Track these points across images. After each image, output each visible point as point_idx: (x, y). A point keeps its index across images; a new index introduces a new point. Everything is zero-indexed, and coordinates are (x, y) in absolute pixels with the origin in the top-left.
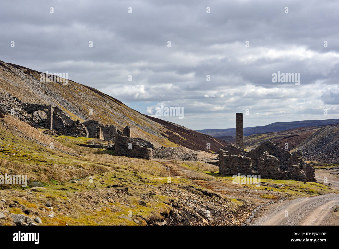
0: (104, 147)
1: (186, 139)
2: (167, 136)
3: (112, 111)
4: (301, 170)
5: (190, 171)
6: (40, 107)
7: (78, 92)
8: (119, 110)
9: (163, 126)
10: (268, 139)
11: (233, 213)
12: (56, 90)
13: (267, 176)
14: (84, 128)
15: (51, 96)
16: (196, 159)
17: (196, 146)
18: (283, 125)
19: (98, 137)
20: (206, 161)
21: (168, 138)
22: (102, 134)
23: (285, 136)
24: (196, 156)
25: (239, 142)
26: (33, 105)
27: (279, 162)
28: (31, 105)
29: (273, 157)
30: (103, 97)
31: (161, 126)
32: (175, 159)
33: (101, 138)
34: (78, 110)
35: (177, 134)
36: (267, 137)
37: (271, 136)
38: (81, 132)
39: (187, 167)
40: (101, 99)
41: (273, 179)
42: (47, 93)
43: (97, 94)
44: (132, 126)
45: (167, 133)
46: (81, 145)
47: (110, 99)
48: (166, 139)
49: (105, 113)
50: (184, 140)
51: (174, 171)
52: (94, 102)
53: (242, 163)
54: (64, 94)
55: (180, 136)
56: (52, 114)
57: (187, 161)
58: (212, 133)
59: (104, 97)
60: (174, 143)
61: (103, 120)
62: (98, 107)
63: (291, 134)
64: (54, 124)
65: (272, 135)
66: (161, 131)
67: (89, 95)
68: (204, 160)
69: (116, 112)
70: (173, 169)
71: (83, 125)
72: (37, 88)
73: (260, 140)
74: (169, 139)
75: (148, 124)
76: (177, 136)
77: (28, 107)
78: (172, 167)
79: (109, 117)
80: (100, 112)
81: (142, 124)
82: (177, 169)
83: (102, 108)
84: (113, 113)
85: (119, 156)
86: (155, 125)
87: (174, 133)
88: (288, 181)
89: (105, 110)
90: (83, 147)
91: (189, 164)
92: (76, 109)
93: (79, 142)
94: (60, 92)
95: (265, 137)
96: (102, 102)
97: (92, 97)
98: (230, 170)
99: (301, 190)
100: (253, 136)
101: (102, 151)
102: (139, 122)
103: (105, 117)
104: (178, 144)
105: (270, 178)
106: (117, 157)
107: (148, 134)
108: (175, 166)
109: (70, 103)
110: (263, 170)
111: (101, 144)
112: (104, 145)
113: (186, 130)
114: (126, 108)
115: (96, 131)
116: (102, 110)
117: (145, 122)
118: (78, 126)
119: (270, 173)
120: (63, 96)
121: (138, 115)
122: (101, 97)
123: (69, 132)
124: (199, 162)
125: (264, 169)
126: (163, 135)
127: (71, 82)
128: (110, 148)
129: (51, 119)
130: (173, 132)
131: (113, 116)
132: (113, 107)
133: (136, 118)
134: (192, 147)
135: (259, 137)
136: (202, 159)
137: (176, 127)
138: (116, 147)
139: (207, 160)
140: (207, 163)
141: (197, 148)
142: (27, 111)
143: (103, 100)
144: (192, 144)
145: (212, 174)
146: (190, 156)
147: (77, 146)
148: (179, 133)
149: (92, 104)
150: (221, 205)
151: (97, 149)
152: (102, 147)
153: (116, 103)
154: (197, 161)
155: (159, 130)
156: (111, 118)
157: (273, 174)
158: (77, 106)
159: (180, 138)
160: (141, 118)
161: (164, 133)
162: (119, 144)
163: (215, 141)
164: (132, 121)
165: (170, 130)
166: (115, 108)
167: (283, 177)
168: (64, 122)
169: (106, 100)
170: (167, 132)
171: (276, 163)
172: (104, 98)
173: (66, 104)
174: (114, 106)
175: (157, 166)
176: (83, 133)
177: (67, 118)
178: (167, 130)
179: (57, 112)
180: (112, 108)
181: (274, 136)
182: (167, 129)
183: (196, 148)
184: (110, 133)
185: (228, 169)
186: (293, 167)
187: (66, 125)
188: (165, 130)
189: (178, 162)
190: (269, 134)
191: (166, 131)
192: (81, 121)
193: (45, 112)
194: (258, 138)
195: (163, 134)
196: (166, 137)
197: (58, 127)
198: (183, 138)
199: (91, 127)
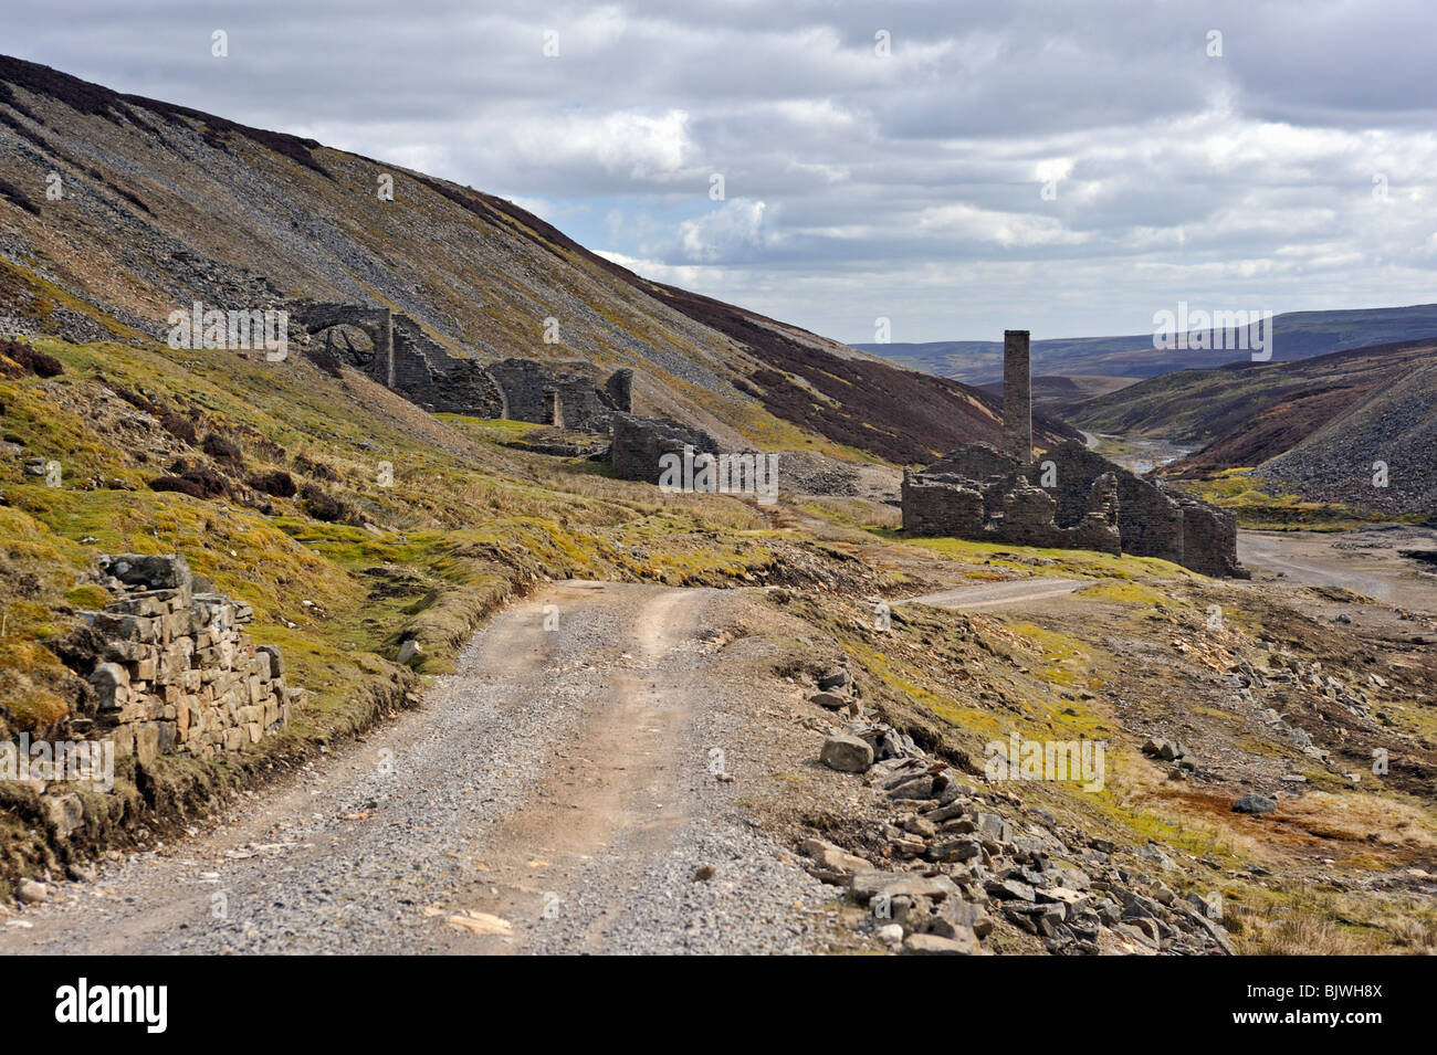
0: (581, 453)
1: (838, 404)
2: (760, 391)
3: (537, 289)
4: (1110, 526)
5: (823, 523)
6: (349, 314)
7: (400, 210)
8: (563, 281)
9: (741, 345)
10: (1233, 394)
11: (880, 588)
12: (323, 212)
13: (1021, 540)
14: (492, 386)
15: (312, 234)
16: (852, 492)
17: (878, 434)
18: (1325, 324)
19: (548, 420)
20: (885, 498)
21: (762, 399)
22: (559, 409)
23: (1315, 384)
24: (852, 482)
25: (1014, 433)
26: (328, 306)
27: (1053, 504)
28: (320, 306)
29: (1037, 490)
30: (494, 224)
31: (734, 348)
32: (786, 489)
33: (558, 421)
34: (411, 289)
35: (801, 382)
36: (1233, 386)
37: (1248, 383)
38: (483, 398)
39: (816, 513)
40: (487, 236)
41: (1035, 546)
42: (296, 225)
43: (470, 215)
44: (619, 350)
45: (758, 377)
46: (510, 445)
47: (520, 232)
48: (755, 406)
49: (510, 300)
50: (831, 408)
51: (781, 521)
52: (464, 250)
53: (957, 505)
54: (352, 224)
55: (815, 392)
56: (391, 340)
57: (825, 498)
58: (976, 360)
59: (499, 228)
60: (786, 424)
61: (507, 331)
62: (482, 273)
63: (1341, 377)
64: (397, 370)
65: (1257, 380)
66: (733, 369)
67: (444, 220)
68: (878, 493)
69: (549, 293)
70: (781, 518)
71: (491, 377)
72: (260, 206)
73: (1198, 399)
74: (770, 405)
75: (680, 338)
76: (800, 390)
77: (309, 312)
78: (776, 512)
79: (529, 313)
80: (490, 293)
81: (655, 340)
82: (791, 517)
83: (498, 279)
84: (543, 296)
85: (627, 479)
86: (708, 344)
87: (788, 378)
88: (1072, 551)
89: (510, 287)
90: (520, 452)
91: (826, 507)
92: (402, 285)
93: (502, 435)
94: (337, 217)
95: (1222, 389)
96: (493, 249)
97: (453, 228)
98: (926, 521)
99: (1094, 572)
100: (1168, 383)
101: (577, 465)
102: (644, 333)
103: (515, 317)
104: (805, 424)
105: (1027, 545)
106: (624, 484)
107: (683, 382)
108: (786, 511)
109: (377, 260)
110: (1012, 523)
111: (570, 444)
112: (579, 448)
113: (842, 363)
114: (585, 272)
115: (543, 401)
116: (499, 286)
117: (670, 333)
118: (473, 379)
119: (1028, 532)
120: (350, 231)
121: (639, 301)
122: (489, 226)
123: (445, 397)
124: (861, 500)
125: (1014, 520)
126: (741, 387)
127: (368, 165)
128: (597, 456)
129: (387, 354)
130: (784, 373)
131: (540, 309)
132: (537, 269)
133: (632, 315)
134: (862, 438)
135: (1196, 384)
136: (870, 493)
137: (798, 349)
138: (615, 456)
139: (888, 495)
140: (887, 502)
141: (882, 443)
142: (307, 325)
143: (496, 240)
144: (862, 428)
145: (885, 531)
146: (833, 481)
147: (500, 447)
148: (808, 379)
149: (458, 263)
150: (860, 575)
151: (560, 459)
152: (573, 453)
153: (547, 252)
154: (856, 498)
155: (725, 369)
156: (534, 318)
157: (1036, 533)
158: (405, 275)
159: (812, 399)
160: (653, 315)
161: (748, 382)
162: (626, 446)
163: (977, 407)
164: (614, 328)
165: (773, 364)
166: (545, 272)
167: (1060, 544)
168: (429, 363)
169: (511, 241)
170: (757, 372)
171: (1045, 506)
172: (499, 232)
173: (366, 268)
174: (542, 266)
175: (738, 511)
176: (492, 402)
177: (435, 350)
178: (757, 364)
179: (407, 332)
180: (535, 273)
181: (1264, 381)
182: (760, 358)
183: (876, 443)
184: (575, 402)
185: (920, 519)
186: (1090, 518)
187: (435, 373)
188: (749, 365)
189: (794, 500)
190: (1243, 372)
191: (753, 368)
192: (484, 362)
193: (367, 330)
194: (1188, 393)
195: (744, 383)
196: (754, 394)
197: (408, 381)
198: (827, 399)
199: (512, 381)
